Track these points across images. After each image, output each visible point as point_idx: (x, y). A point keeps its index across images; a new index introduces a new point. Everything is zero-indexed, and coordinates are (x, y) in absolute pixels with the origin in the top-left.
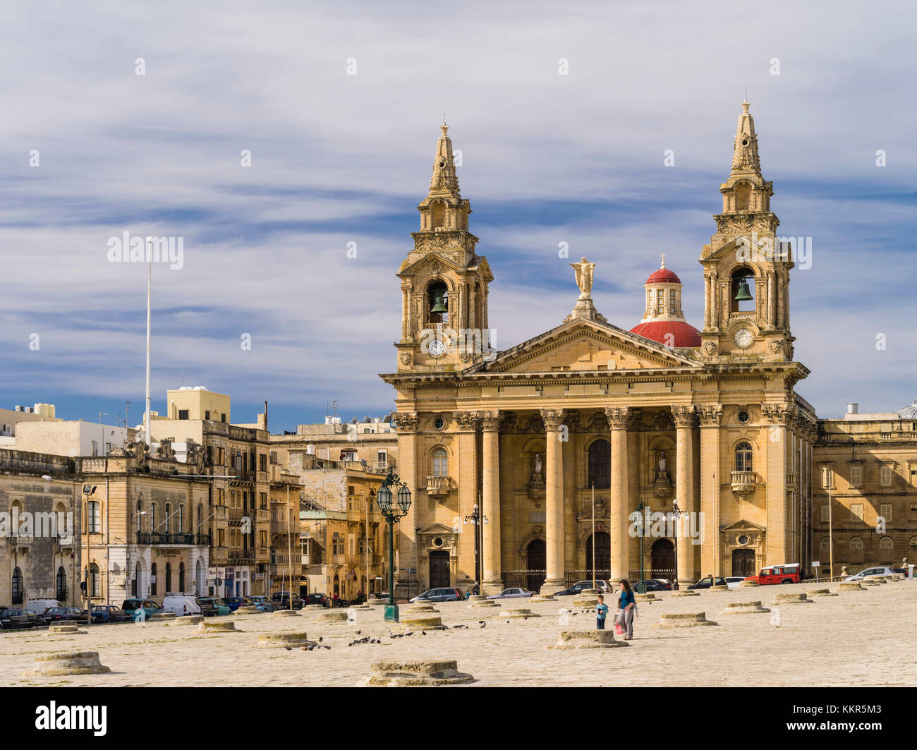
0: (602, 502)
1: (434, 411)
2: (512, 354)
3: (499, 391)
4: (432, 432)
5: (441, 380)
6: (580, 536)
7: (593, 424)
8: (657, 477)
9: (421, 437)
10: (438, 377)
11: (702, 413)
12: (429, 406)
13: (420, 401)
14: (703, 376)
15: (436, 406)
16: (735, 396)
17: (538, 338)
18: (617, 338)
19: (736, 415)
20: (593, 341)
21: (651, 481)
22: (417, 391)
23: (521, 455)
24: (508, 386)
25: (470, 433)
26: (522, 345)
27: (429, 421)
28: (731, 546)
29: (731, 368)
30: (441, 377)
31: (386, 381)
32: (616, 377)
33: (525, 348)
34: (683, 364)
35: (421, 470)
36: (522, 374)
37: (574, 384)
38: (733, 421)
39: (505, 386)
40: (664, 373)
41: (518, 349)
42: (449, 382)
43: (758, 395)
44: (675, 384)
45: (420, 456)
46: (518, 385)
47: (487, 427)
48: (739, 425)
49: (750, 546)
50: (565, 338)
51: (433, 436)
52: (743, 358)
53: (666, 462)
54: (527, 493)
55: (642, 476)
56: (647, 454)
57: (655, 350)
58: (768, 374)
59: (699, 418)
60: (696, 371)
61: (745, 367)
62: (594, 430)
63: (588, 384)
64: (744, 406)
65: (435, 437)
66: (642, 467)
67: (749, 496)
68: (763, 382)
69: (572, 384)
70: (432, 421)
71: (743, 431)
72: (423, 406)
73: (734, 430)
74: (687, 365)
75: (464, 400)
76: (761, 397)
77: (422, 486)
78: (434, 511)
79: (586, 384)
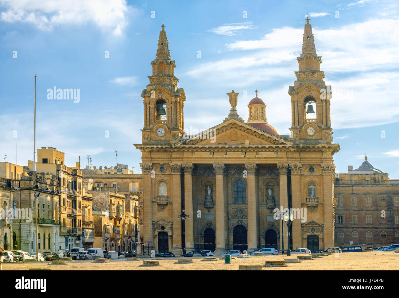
0: (241, 210)
1: (160, 163)
3: (192, 154)
4: (159, 173)
5: (164, 148)
6: (230, 227)
7: (236, 172)
8: (268, 199)
10: (162, 146)
11: (292, 168)
12: (158, 160)
13: (153, 158)
14: (292, 149)
15: (161, 160)
16: (307, 159)
18: (250, 129)
19: (308, 169)
20: (238, 131)
21: (265, 201)
22: (152, 153)
23: (201, 186)
24: (196, 152)
25: (178, 174)
27: (157, 168)
28: (307, 233)
29: (306, 146)
30: (164, 146)
31: (137, 148)
32: (250, 149)
34: (282, 143)
35: (153, 192)
36: (204, 146)
37: (229, 152)
38: (306, 172)
40: (273, 147)
42: (168, 149)
43: (319, 160)
44: (279, 153)
45: (153, 185)
46: (202, 152)
47: (187, 172)
48: (310, 174)
49: (317, 234)
50: (224, 128)
51: (160, 175)
52: (311, 141)
53: (272, 192)
54: (204, 205)
55: (260, 198)
56: (262, 188)
57: (269, 136)
58: (324, 149)
59: (290, 170)
60: (289, 147)
61: (313, 146)
62: (236, 175)
63: (236, 152)
64: (312, 165)
66: (260, 193)
67: (315, 209)
68: (321, 153)
69: (228, 152)
70: (159, 168)
71: (312, 177)
72: (155, 161)
73: (307, 176)
74: (285, 144)
75: (175, 158)
76: (320, 161)
77: (154, 200)
78: (160, 212)
79: (235, 152)
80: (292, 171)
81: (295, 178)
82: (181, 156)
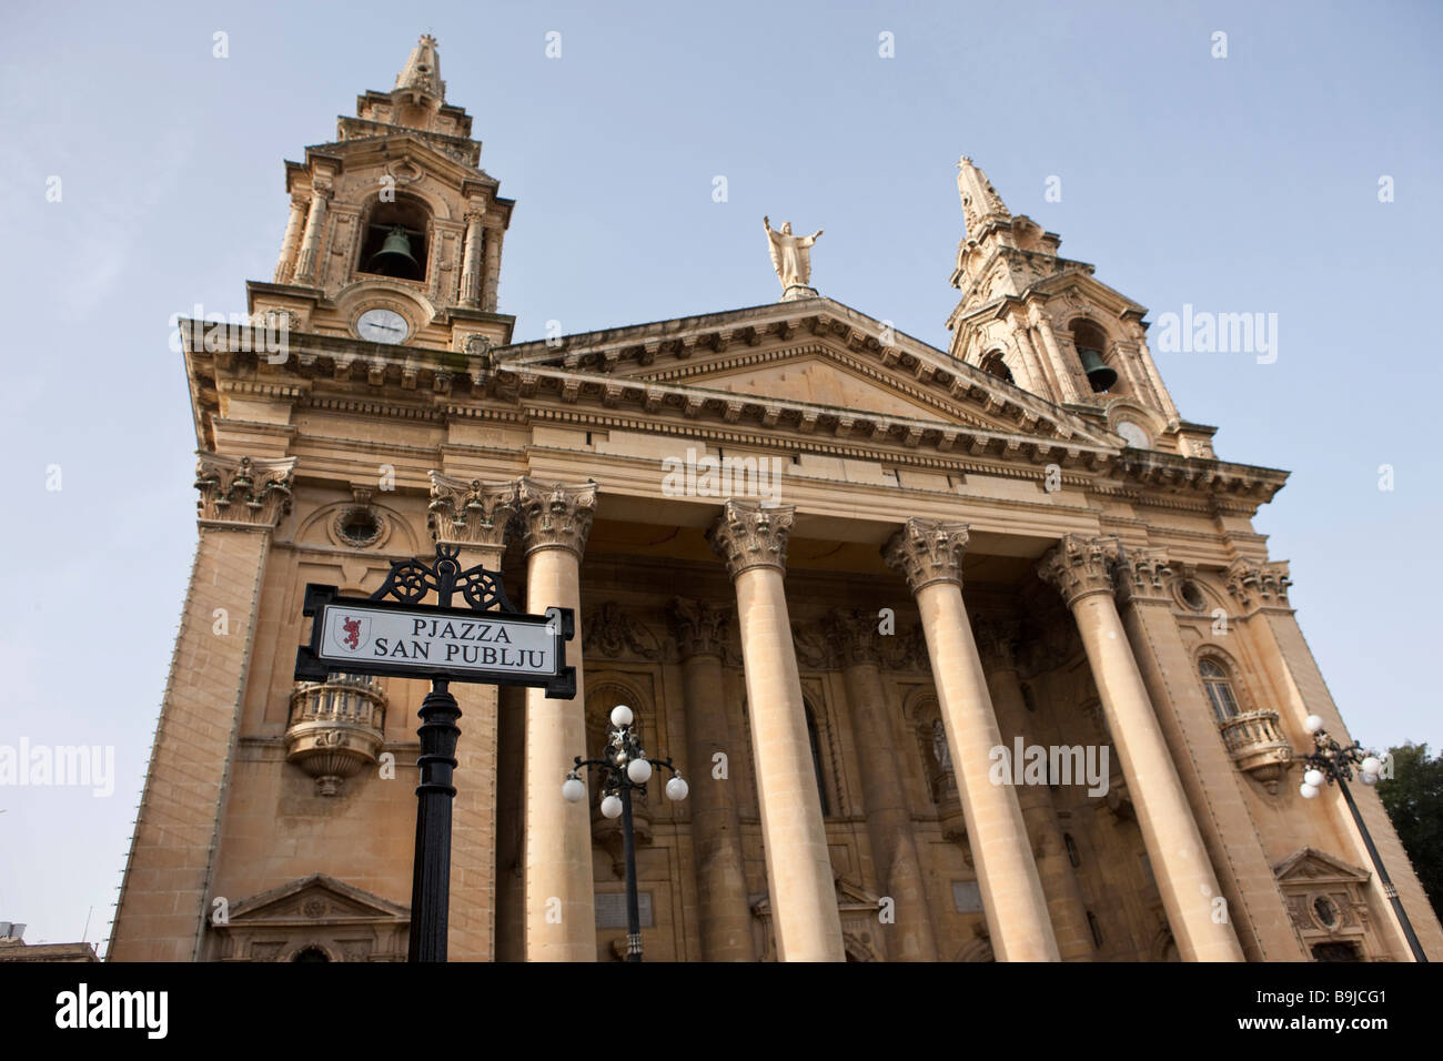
1: (354, 480)
2: (647, 340)
3: (590, 442)
4: (330, 548)
9: (285, 559)
10: (399, 362)
11: (1126, 564)
12: (337, 461)
13: (310, 442)
14: (1108, 485)
15: (365, 465)
16: (1171, 542)
17: (719, 317)
19: (1177, 591)
24: (620, 431)
26: (677, 325)
27: (325, 515)
28: (1306, 932)
30: (410, 365)
33: (682, 335)
34: (1077, 436)
35: (265, 668)
37: (814, 452)
39: (613, 427)
40: (1040, 453)
41: (664, 332)
43: (1213, 546)
46: (654, 432)
47: (551, 532)
48: (1190, 613)
49: (1347, 931)
50: (781, 343)
51: (335, 561)
57: (1010, 399)
59: (1124, 575)
60: (1108, 459)
63: (851, 458)
64: (1191, 567)
65: (340, 567)
69: (806, 453)
70: (341, 510)
71: (1203, 627)
72: (317, 459)
73: (1184, 623)
74: (1086, 441)
75: (472, 451)
76: (1221, 553)
77: (258, 729)
78: (303, 829)
79: (843, 456)
80: (1131, 584)
81: (1157, 619)
82: (513, 442)
